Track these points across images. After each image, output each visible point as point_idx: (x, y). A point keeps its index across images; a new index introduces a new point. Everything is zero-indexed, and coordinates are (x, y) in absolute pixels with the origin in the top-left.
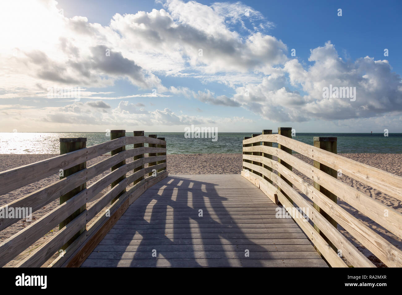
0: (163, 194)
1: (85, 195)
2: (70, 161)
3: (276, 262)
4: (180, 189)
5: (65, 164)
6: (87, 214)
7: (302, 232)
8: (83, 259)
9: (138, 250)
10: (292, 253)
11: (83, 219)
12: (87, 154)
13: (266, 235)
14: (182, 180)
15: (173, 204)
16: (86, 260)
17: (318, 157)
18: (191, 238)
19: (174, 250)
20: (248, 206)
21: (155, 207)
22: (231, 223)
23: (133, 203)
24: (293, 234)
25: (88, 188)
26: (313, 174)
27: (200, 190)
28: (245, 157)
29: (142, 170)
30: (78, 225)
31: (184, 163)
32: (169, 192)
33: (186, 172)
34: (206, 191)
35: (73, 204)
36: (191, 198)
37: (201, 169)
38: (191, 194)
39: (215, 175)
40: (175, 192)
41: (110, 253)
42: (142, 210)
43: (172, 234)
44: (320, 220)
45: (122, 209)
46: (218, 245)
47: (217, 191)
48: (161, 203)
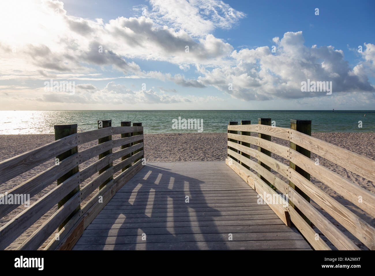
0: (135, 201)
4: (158, 192)
15: (146, 224)
29: (109, 169)
31: (164, 145)
32: (143, 197)
33: (166, 158)
36: (172, 210)
37: (182, 152)
39: (196, 162)
47: (205, 195)
48: (130, 221)
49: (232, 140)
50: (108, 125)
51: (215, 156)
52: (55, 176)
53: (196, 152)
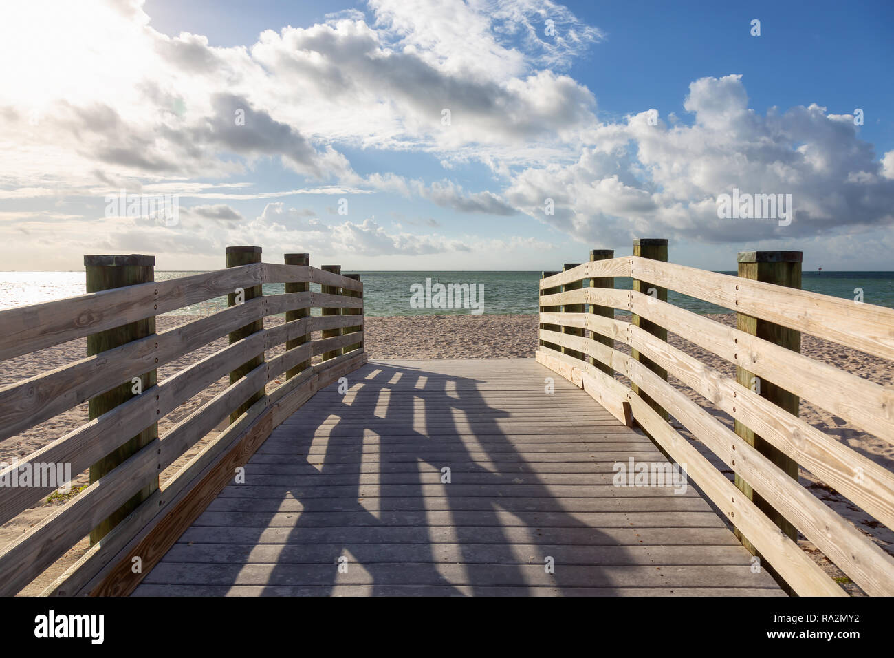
0: (354, 402)
1: (154, 400)
2: (105, 313)
3: (641, 574)
4: (396, 392)
5: (90, 318)
6: (160, 450)
7: (699, 495)
8: (148, 564)
9: (291, 541)
10: (680, 550)
11: (148, 461)
12: (157, 296)
13: (608, 501)
14: (399, 370)
15: (378, 425)
16: (156, 564)
17: (753, 304)
18: (423, 510)
19: (381, 541)
20: (560, 430)
21: (335, 433)
22: (520, 472)
23: (282, 423)
24: (678, 501)
25: (160, 384)
26: (736, 349)
27: (443, 392)
28: (546, 318)
29: (305, 345)
30: (134, 479)
31: (404, 335)
32: (368, 398)
33: (409, 354)
34: (456, 396)
35: (119, 425)
36: (423, 411)
37: (444, 347)
38: (423, 403)
39: (475, 360)
40: (384, 398)
41: (219, 546)
42: (303, 438)
43: (377, 500)
44: (755, 467)
45: (255, 438)
46: (489, 528)
47: (483, 396)
48: (349, 422)
49: (548, 309)
50: (305, 262)
51: (517, 353)
52: (237, 321)
53: (475, 346)
